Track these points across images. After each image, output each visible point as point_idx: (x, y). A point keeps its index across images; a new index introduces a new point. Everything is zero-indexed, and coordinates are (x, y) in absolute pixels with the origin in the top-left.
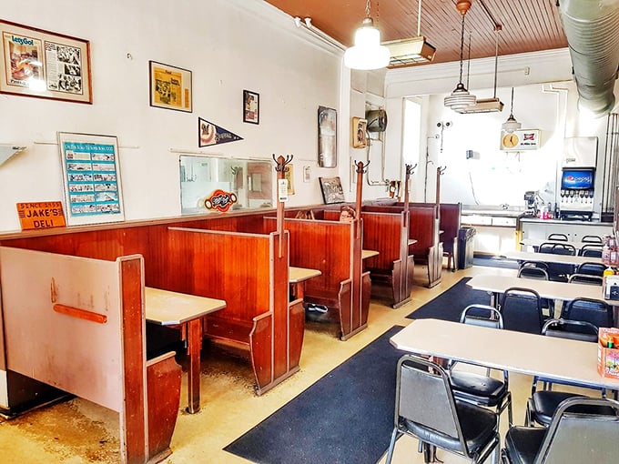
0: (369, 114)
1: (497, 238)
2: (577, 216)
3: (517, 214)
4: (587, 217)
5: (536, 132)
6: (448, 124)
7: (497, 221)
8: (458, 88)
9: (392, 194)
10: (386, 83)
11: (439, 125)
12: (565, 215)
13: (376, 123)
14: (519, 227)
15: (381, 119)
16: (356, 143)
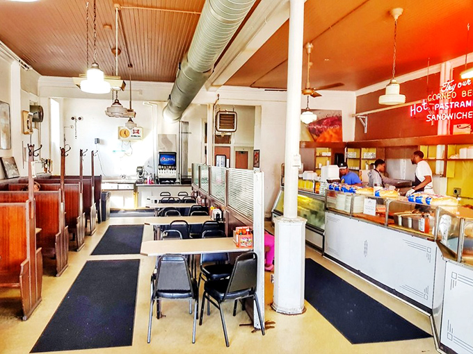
0: (32, 108)
1: (122, 198)
2: (167, 181)
3: (134, 182)
4: (172, 181)
5: (140, 129)
6: (80, 119)
7: (121, 187)
8: (115, 102)
9: (46, 169)
10: (39, 85)
11: (73, 118)
12: (161, 181)
13: (37, 115)
14: (135, 190)
15: (40, 113)
16: (26, 130)
